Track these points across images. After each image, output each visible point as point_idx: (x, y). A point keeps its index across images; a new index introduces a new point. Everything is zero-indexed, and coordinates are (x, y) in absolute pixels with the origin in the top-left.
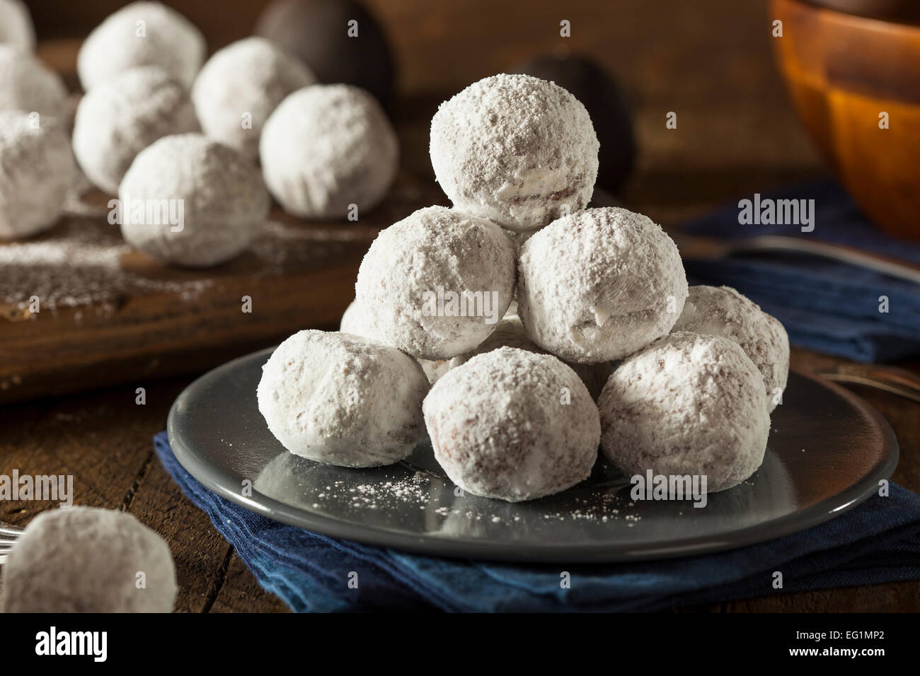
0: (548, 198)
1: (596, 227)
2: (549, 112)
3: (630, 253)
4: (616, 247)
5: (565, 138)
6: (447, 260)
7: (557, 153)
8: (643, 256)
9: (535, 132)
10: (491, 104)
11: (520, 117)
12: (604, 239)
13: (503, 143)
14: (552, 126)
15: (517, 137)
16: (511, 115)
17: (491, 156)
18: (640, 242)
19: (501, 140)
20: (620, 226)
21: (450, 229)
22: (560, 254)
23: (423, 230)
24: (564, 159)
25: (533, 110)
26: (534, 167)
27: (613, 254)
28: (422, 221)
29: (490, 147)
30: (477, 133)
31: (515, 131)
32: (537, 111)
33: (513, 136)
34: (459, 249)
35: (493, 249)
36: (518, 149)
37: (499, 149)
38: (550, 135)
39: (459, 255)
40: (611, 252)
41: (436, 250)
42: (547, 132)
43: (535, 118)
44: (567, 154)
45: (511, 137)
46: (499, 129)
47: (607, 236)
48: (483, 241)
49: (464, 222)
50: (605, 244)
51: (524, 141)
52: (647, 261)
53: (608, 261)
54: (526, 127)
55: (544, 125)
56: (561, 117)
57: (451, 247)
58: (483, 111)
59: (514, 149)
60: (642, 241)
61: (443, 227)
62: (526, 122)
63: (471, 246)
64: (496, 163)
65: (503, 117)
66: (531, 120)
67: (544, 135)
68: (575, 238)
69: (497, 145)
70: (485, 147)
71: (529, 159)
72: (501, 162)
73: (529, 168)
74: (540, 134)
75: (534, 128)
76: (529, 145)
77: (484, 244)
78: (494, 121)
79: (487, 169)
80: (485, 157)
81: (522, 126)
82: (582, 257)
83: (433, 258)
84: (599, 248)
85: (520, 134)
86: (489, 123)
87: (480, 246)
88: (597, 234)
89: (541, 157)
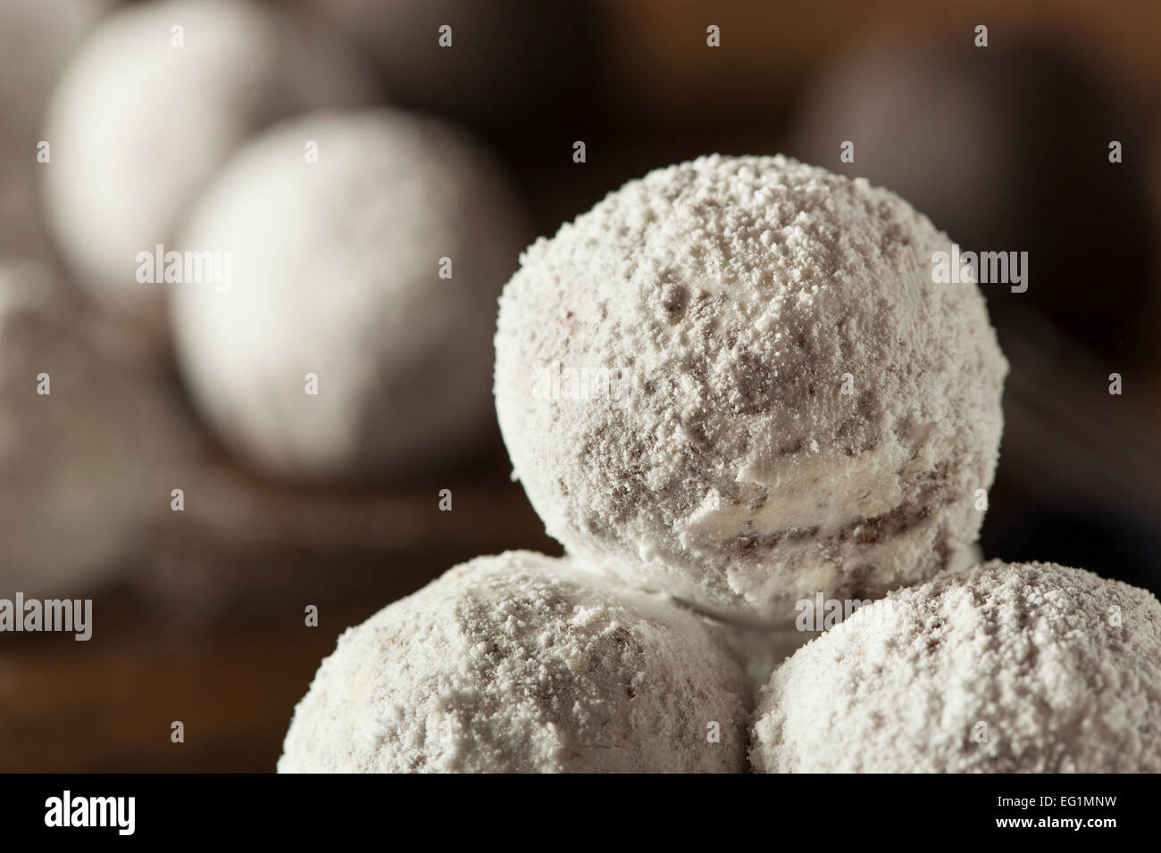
0: (843, 538)
1: (982, 639)
2: (847, 279)
3: (1087, 723)
4: (1043, 706)
5: (895, 357)
6: (527, 738)
7: (868, 403)
8: (1128, 736)
9: (802, 340)
10: (671, 254)
11: (755, 296)
12: (1006, 677)
13: (701, 375)
14: (853, 322)
15: (745, 358)
16: (729, 289)
17: (668, 414)
18: (1117, 685)
19: (696, 367)
20: (1059, 633)
21: (542, 639)
22: (871, 723)
23: (458, 641)
24: (890, 421)
25: (796, 274)
26: (798, 447)
27: (1033, 729)
28: (458, 611)
29: (664, 387)
30: (627, 341)
31: (742, 339)
32: (807, 275)
33: (734, 353)
34: (567, 703)
35: (671, 699)
36: (747, 394)
37: (689, 394)
38: (848, 348)
39: (563, 721)
40: (1027, 720)
41: (495, 705)
42: (837, 341)
43: (803, 297)
44: (900, 408)
45: (727, 357)
46: (691, 333)
47: (1015, 669)
48: (640, 675)
49: (582, 616)
50: (1008, 697)
51: (767, 369)
52: (1138, 746)
53: (1017, 748)
54: (772, 327)
55: (828, 320)
56: (884, 292)
57: (542, 696)
58: (646, 274)
59: (735, 395)
60: (1126, 683)
61: (520, 633)
62: (772, 310)
63: (604, 693)
64: (680, 436)
65: (705, 296)
66: (789, 304)
67: (828, 350)
68: (917, 673)
69: (685, 381)
70: (650, 388)
71: (782, 424)
72: (697, 433)
73: (783, 451)
74: (818, 347)
75: (796, 327)
76: (784, 380)
77: (643, 685)
78: (677, 307)
79: (654, 456)
80: (647, 419)
81: (760, 324)
82: (938, 738)
83: (486, 732)
84: (991, 708)
85: (755, 349)
86: (661, 315)
87: (630, 693)
88: (985, 663)
89: (819, 418)
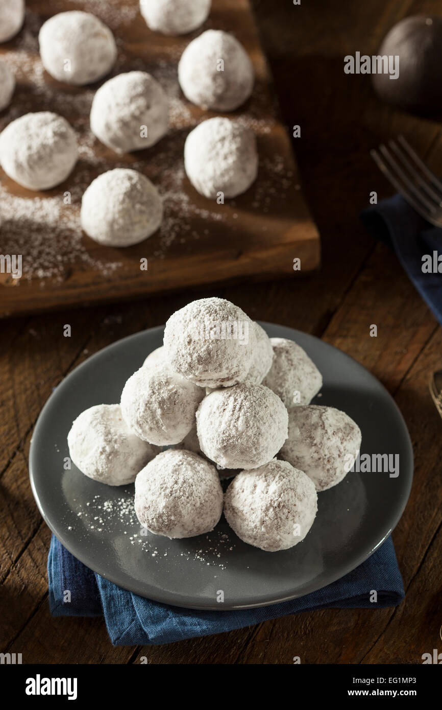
0: (217, 380)
1: (231, 413)
2: (219, 343)
3: (244, 434)
4: (237, 430)
5: (226, 357)
6: (156, 411)
7: (220, 365)
8: (251, 435)
9: (209, 354)
10: (191, 331)
11: (202, 344)
12: (232, 422)
13: (191, 357)
14: (219, 351)
15: (199, 356)
16: (199, 342)
17: (185, 361)
18: (252, 426)
19: (191, 355)
20: (244, 415)
21: (162, 392)
22: (210, 423)
23: (148, 389)
24: (224, 368)
25: (210, 341)
26: (207, 371)
27: (234, 433)
28: (149, 382)
29: (185, 356)
30: (180, 346)
31: (199, 352)
32: (212, 341)
33: (197, 355)
34: (163, 405)
35: (183, 405)
36: (199, 361)
37: (189, 360)
38: (217, 355)
39: (162, 408)
41: (151, 404)
42: (216, 354)
43: (211, 346)
44: (227, 366)
45: (196, 355)
46: (191, 348)
47: (234, 421)
48: (177, 401)
49: (171, 387)
50: (231, 427)
51: (202, 358)
52: (253, 438)
53: (231, 436)
54: (204, 351)
55: (215, 351)
56: (226, 345)
57: (160, 403)
58: (186, 334)
59: (196, 361)
60: (253, 426)
61: (159, 389)
62: (205, 347)
63: (170, 404)
64: (187, 365)
65: (194, 342)
66: (208, 346)
67: (214, 356)
68: (220, 416)
69: (189, 356)
70: (183, 356)
71: (204, 367)
72: (190, 366)
73: (205, 371)
74: (212, 356)
76: (205, 360)
77: (178, 403)
78: (189, 343)
79: (183, 367)
80: (182, 361)
81: (202, 350)
82: (219, 430)
83: (149, 408)
84: (228, 428)
85: (201, 354)
86: (187, 343)
87: (175, 404)
88: (230, 418)
89: (211, 367)
